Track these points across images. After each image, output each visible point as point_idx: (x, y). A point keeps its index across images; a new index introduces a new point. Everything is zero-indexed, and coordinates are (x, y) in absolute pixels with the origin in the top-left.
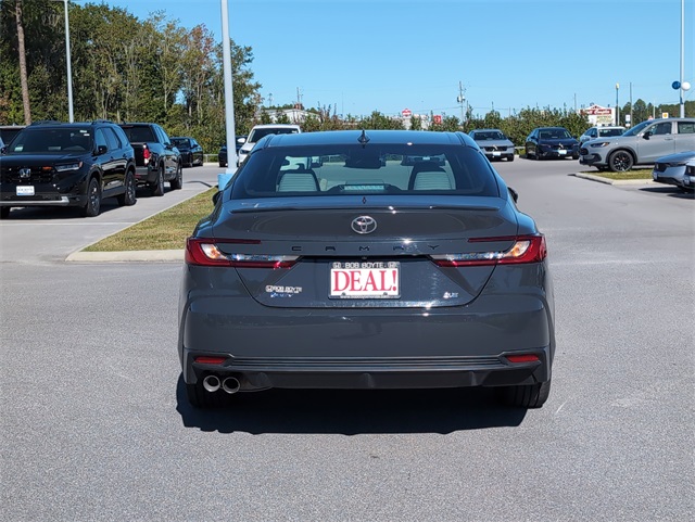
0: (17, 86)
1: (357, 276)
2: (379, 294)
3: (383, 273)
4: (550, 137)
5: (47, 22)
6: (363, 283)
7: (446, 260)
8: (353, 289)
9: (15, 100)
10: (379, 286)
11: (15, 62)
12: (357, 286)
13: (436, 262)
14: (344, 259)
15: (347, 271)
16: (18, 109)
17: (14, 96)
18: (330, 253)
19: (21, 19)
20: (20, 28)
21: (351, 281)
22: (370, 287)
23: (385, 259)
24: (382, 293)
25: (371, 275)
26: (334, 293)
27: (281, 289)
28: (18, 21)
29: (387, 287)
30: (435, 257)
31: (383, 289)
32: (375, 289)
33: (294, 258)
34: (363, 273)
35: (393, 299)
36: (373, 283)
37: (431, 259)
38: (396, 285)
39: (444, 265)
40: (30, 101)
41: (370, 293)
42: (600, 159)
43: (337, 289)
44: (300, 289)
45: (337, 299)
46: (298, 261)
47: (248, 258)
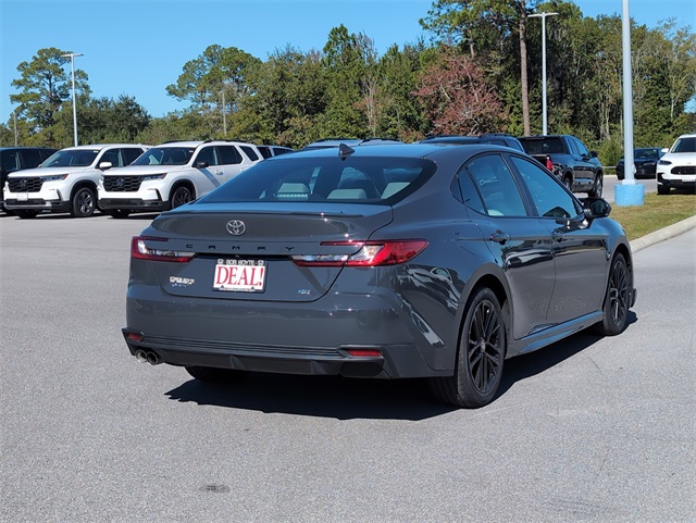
0: (518, 100)
1: (234, 271)
2: (248, 287)
3: (254, 270)
5: (553, 37)
6: (238, 278)
7: (304, 261)
8: (230, 283)
9: (516, 113)
10: (249, 281)
11: (518, 78)
12: (233, 280)
13: (296, 262)
14: (226, 257)
15: (228, 266)
16: (518, 123)
17: (516, 110)
18: (212, 251)
19: (524, 34)
20: (523, 44)
21: (229, 275)
22: (243, 281)
23: (256, 258)
24: (250, 287)
25: (245, 271)
26: (216, 286)
27: (179, 280)
28: (521, 36)
29: (255, 282)
30: (295, 258)
31: (252, 284)
32: (246, 283)
33: (192, 254)
34: (239, 269)
35: (258, 292)
36: (245, 278)
37: (292, 259)
38: (262, 281)
39: (300, 265)
40: (530, 114)
41: (242, 286)
43: (218, 282)
44: (193, 281)
45: (217, 290)
46: (195, 256)
47: (165, 253)
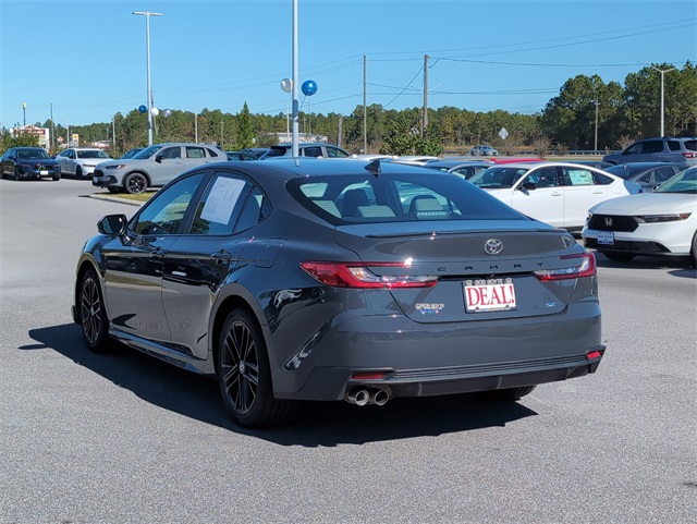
1: (484, 292)
3: (503, 288)
4: (28, 157)
6: (489, 298)
8: (483, 303)
10: (501, 300)
12: (486, 300)
13: (538, 277)
14: (474, 277)
15: (477, 287)
18: (469, 272)
21: (480, 296)
22: (495, 301)
23: (504, 276)
24: (504, 305)
25: (494, 290)
26: (470, 308)
27: (427, 306)
29: (507, 300)
30: (537, 273)
31: (505, 302)
32: (499, 302)
34: (489, 288)
35: (513, 309)
36: (497, 297)
37: (534, 275)
38: (514, 298)
41: (496, 306)
42: (116, 181)
43: (471, 304)
44: (443, 305)
45: (473, 312)
